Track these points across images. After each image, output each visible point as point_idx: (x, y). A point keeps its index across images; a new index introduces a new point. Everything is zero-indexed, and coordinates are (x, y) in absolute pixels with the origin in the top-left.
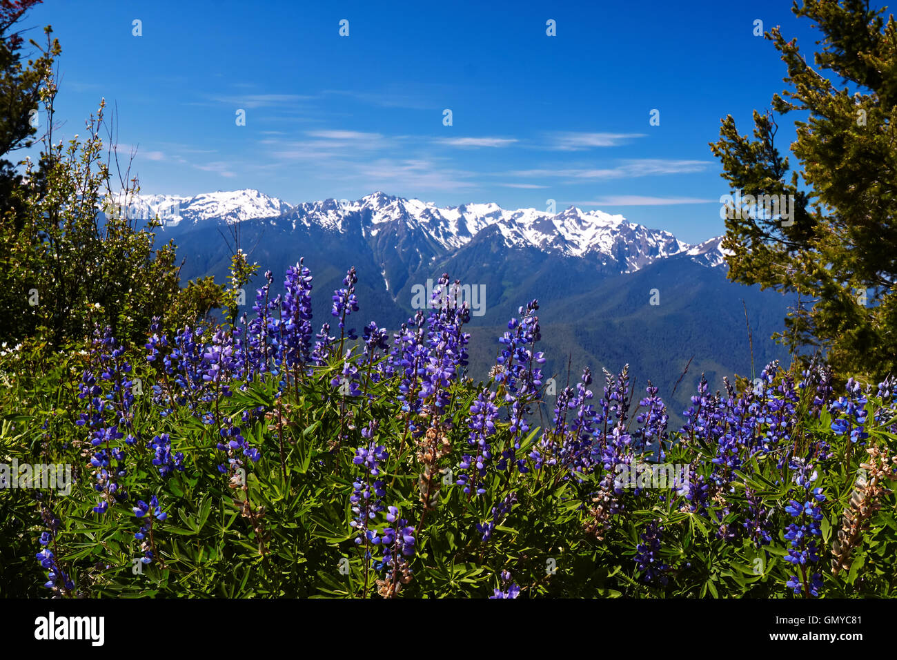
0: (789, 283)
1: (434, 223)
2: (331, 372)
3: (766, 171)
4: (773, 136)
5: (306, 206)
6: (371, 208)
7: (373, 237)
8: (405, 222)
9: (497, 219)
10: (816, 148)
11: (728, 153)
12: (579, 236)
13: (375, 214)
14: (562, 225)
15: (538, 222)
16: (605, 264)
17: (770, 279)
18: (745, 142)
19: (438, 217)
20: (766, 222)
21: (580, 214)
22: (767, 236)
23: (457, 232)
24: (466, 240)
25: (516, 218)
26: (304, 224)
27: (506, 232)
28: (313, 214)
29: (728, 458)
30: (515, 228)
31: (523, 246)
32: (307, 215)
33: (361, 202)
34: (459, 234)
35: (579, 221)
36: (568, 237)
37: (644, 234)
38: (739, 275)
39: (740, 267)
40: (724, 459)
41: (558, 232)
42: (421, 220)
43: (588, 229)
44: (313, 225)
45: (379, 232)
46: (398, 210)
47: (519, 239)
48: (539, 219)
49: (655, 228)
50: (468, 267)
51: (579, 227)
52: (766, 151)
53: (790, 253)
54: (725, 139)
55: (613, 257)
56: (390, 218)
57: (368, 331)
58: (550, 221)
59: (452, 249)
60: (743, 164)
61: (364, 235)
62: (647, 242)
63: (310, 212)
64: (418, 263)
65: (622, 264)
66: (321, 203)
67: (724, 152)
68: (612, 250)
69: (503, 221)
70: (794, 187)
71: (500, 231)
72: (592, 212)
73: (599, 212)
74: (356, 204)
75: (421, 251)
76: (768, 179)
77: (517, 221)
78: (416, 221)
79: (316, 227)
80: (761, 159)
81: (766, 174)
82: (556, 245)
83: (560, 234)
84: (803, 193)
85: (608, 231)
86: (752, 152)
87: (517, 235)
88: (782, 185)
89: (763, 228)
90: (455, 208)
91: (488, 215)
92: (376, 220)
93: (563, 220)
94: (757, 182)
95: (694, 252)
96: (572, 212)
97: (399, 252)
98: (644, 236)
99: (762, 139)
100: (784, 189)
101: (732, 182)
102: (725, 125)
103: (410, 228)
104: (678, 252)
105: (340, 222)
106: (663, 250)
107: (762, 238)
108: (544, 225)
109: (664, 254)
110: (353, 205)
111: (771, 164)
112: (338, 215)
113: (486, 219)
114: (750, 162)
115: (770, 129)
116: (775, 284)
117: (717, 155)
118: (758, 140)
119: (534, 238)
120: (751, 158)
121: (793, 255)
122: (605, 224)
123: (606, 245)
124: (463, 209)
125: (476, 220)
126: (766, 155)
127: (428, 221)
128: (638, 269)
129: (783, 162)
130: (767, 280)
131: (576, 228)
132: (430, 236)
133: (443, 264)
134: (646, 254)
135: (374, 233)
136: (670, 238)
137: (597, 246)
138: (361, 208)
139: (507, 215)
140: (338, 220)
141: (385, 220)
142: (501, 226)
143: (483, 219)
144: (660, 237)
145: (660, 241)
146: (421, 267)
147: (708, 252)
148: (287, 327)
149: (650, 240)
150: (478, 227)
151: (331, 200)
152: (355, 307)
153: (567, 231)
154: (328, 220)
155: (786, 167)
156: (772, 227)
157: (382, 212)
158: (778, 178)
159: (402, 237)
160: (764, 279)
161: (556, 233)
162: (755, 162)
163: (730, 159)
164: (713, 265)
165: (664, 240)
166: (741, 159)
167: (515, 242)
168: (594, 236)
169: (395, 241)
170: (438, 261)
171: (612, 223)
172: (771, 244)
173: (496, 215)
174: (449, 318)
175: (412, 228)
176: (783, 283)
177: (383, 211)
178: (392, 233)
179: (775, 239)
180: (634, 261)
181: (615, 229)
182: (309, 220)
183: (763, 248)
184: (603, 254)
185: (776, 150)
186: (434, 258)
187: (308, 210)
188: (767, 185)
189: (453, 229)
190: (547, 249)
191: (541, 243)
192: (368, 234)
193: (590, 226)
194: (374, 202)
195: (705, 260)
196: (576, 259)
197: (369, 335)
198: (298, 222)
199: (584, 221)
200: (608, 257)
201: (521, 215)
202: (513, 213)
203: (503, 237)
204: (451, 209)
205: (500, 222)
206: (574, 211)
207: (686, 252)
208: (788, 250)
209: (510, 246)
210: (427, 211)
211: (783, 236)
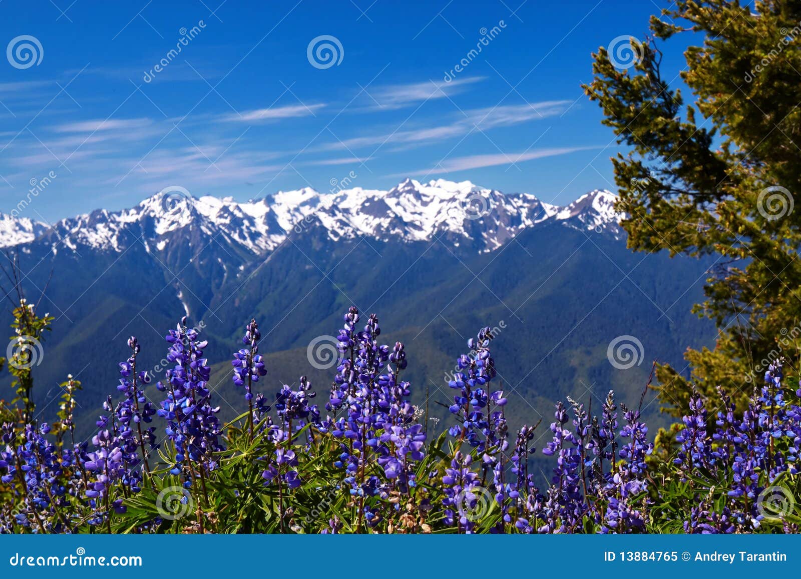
0: (703, 243)
1: (236, 223)
2: (246, 458)
3: (655, 110)
4: (658, 66)
5: (66, 223)
6: (152, 215)
7: (160, 252)
8: (199, 226)
9: (315, 206)
10: (718, 77)
11: (607, 94)
12: (420, 214)
13: (159, 222)
14: (398, 204)
15: (367, 204)
16: (457, 245)
17: (680, 241)
18: (625, 79)
19: (239, 215)
20: (665, 172)
21: (418, 187)
22: (668, 188)
23: (267, 231)
24: (280, 239)
25: (339, 203)
26: (68, 247)
27: (328, 222)
28: (78, 233)
29: (747, 488)
30: (340, 216)
31: (353, 236)
32: (70, 235)
33: (139, 209)
34: (269, 232)
35: (418, 196)
36: (407, 218)
37: (500, 201)
38: (640, 242)
39: (640, 232)
40: (743, 489)
41: (394, 213)
42: (218, 221)
43: (430, 204)
44: (81, 247)
45: (167, 244)
46: (187, 213)
47: (346, 228)
48: (368, 200)
49: (513, 192)
50: (287, 272)
51: (419, 204)
52: (652, 85)
53: (699, 206)
54: (600, 77)
55: (466, 235)
56: (179, 224)
57: (282, 399)
58: (382, 201)
59: (264, 253)
60: (626, 105)
61: (148, 249)
62: (506, 211)
63: (74, 230)
64: (222, 276)
65: (479, 243)
66: (86, 217)
67: (602, 94)
68: (463, 226)
69: (323, 209)
70: (692, 124)
71: (320, 222)
72: (432, 182)
73: (441, 182)
74: (133, 211)
75: (224, 260)
76: (660, 119)
77: (341, 206)
78: (213, 224)
79: (84, 247)
80: (647, 96)
81: (656, 113)
82: (394, 229)
83: (396, 216)
84: (704, 130)
85: (456, 204)
86: (636, 88)
87: (343, 224)
88: (677, 124)
89: (662, 179)
90: (260, 200)
91: (303, 204)
92: (161, 229)
93: (398, 197)
94: (647, 125)
95: (565, 214)
96: (407, 185)
97: (196, 264)
98: (501, 204)
99: (645, 72)
100: (681, 128)
101: (616, 129)
102: (598, 61)
103: (206, 234)
104: (545, 217)
105: (115, 238)
106: (527, 218)
107: (663, 192)
108: (376, 208)
109: (529, 222)
110: (128, 214)
111: (660, 100)
112: (110, 229)
113: (302, 209)
114: (634, 101)
115: (653, 57)
116: (687, 247)
117: (594, 99)
118: (641, 73)
119: (365, 225)
120: (635, 96)
121: (703, 208)
122: (451, 196)
123: (456, 221)
124: (270, 201)
125: (289, 211)
126: (652, 90)
127: (227, 221)
128: (499, 245)
129: (675, 96)
130: (676, 244)
131: (415, 206)
132: (233, 240)
133: (255, 273)
134: (507, 226)
135: (161, 246)
136: (533, 201)
137: (444, 223)
138: (139, 217)
139: (327, 201)
140: (112, 236)
141: (173, 228)
142: (322, 216)
143: (297, 210)
144: (520, 203)
145: (522, 207)
146: (227, 282)
147: (581, 213)
148: (184, 411)
149: (509, 207)
150: (292, 220)
151: (99, 211)
152: (262, 371)
153: (405, 210)
154: (97, 237)
155: (680, 101)
156: (672, 177)
157: (168, 218)
158: (671, 116)
159: (198, 246)
160: (673, 243)
161: (392, 215)
162: (641, 100)
163: (610, 101)
164: (590, 228)
165: (526, 205)
166: (624, 99)
167: (341, 233)
168: (439, 212)
169: (189, 252)
170: (248, 271)
171: (459, 192)
172: (676, 199)
173: (313, 202)
174: (371, 364)
175: (209, 233)
176: (697, 244)
177: (169, 216)
178: (184, 242)
179: (678, 191)
180: (492, 236)
181: (464, 200)
182: (73, 241)
183: (665, 205)
184: (454, 234)
185: (664, 83)
186: (242, 268)
187: (71, 228)
188: (660, 127)
189: (262, 227)
190: (383, 236)
191: (374, 230)
192: (153, 248)
193: (432, 200)
194: (154, 206)
195: (579, 223)
196: (421, 243)
197: (284, 403)
198: (60, 246)
199: (424, 195)
200: (459, 237)
201: (344, 198)
202: (333, 196)
203: (326, 229)
204: (255, 202)
205: (319, 210)
206: (410, 184)
207: (554, 216)
208: (695, 202)
209: (336, 239)
210: (225, 209)
211: (687, 186)
